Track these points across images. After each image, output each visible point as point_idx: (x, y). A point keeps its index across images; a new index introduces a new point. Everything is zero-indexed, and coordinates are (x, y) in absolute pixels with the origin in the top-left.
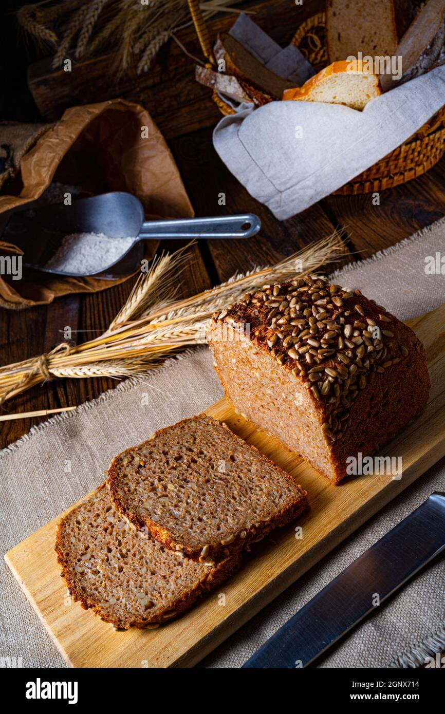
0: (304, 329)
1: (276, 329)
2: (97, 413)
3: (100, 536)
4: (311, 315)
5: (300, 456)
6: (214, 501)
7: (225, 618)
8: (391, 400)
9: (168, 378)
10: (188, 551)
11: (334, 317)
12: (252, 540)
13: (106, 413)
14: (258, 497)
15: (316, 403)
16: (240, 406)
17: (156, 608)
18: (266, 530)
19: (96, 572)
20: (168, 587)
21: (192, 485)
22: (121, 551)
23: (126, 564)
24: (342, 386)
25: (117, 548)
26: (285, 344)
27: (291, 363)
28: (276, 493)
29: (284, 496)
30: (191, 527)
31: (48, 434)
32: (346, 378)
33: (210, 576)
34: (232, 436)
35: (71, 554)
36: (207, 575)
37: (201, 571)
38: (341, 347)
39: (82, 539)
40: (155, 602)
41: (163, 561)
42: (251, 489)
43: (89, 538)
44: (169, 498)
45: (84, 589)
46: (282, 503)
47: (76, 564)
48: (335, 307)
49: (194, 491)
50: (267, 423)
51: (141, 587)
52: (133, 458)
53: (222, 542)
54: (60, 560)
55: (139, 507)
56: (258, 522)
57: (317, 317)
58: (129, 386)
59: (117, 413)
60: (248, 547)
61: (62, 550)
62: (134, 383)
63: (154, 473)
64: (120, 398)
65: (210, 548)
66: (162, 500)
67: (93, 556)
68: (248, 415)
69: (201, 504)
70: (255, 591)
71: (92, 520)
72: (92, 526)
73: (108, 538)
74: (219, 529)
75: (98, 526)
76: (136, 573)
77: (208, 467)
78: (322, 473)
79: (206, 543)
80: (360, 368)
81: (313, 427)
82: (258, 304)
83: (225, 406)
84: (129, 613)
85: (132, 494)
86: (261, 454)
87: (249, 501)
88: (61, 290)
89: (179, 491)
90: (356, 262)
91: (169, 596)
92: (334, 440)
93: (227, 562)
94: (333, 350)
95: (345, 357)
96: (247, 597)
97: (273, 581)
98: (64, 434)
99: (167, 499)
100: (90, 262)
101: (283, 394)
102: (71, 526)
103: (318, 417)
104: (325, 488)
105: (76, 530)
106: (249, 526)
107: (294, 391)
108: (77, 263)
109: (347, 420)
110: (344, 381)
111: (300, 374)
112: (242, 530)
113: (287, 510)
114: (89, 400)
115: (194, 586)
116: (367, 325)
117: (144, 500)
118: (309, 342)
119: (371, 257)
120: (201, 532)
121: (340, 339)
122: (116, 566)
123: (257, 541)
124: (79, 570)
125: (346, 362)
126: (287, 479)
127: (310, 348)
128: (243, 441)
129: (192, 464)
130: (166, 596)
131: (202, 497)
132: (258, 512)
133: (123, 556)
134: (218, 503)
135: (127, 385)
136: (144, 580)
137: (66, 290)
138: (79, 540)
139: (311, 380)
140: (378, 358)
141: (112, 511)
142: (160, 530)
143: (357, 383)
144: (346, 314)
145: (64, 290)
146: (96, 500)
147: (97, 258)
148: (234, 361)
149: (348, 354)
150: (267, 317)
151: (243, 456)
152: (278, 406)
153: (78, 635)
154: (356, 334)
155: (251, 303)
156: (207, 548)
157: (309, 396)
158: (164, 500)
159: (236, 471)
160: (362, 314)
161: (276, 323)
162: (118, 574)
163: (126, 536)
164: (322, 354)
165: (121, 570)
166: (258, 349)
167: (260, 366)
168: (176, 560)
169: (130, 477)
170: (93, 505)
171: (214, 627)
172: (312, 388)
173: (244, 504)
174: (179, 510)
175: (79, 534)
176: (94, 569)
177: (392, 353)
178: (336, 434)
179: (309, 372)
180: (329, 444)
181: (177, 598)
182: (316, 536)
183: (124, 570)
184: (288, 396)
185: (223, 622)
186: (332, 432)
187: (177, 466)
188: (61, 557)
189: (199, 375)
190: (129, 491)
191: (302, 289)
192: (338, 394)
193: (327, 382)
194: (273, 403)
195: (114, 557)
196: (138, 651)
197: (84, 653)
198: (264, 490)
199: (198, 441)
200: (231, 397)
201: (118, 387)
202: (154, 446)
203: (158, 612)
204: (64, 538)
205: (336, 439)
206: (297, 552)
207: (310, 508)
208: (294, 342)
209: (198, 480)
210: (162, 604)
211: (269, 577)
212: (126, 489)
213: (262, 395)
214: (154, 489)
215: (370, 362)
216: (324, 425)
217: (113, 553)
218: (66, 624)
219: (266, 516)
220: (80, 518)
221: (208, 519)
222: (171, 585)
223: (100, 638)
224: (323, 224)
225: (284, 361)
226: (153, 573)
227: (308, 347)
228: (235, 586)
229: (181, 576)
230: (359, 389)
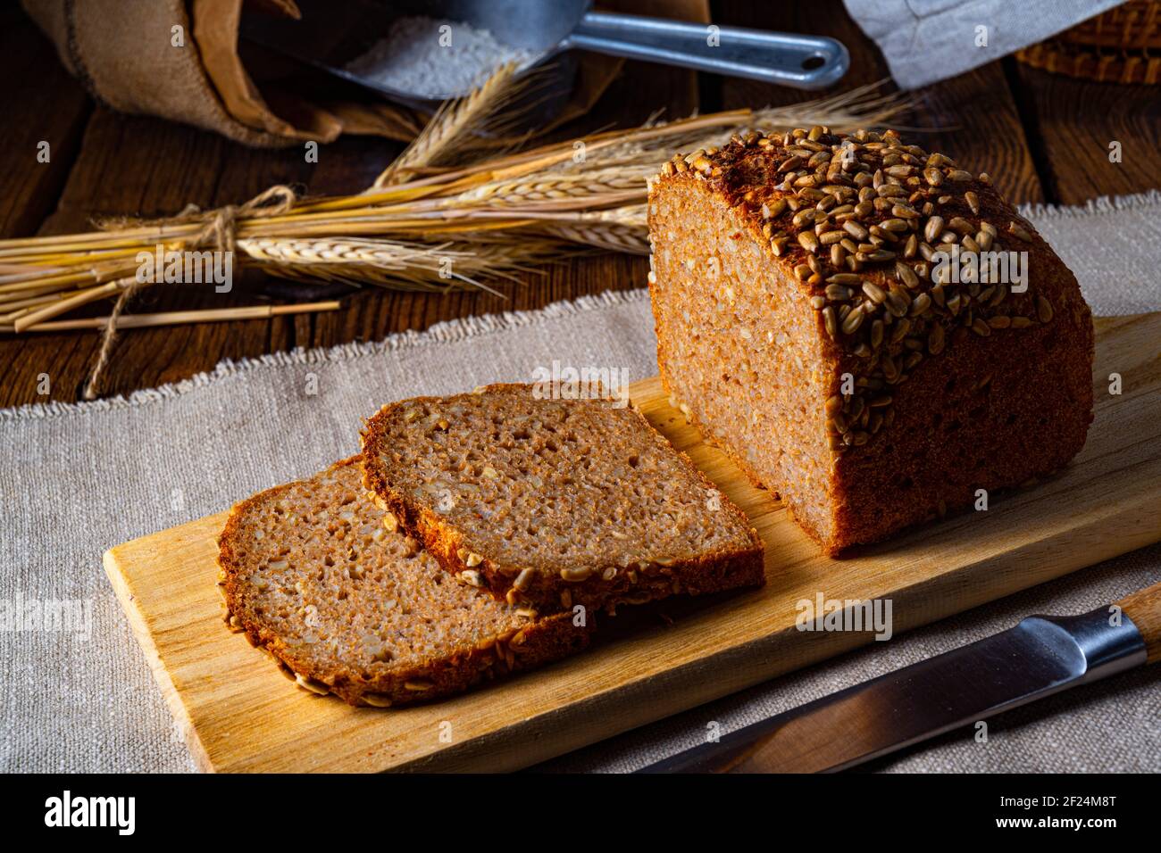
0: (844, 203)
1: (789, 192)
2: (370, 368)
3: (317, 539)
4: (870, 184)
5: (778, 498)
6: (571, 512)
7: (528, 719)
8: (992, 409)
9: (548, 337)
10: (490, 570)
11: (914, 196)
12: (624, 595)
13: (390, 372)
14: (663, 527)
15: (827, 345)
16: (682, 384)
17: (395, 663)
18: (661, 586)
19: (292, 593)
20: (430, 636)
21: (536, 481)
22: (353, 568)
23: (356, 588)
24: (891, 329)
25: (345, 562)
26: (796, 220)
27: (797, 257)
28: (702, 529)
29: (716, 536)
30: (509, 538)
31: (251, 381)
32: (901, 314)
33: (520, 635)
34: (646, 430)
35: (248, 554)
36: (515, 632)
37: (504, 623)
38: (908, 252)
39: (279, 536)
40: (396, 652)
41: (434, 597)
42: (652, 514)
43: (295, 538)
44: (480, 488)
45: (259, 612)
46: (709, 547)
47: (254, 572)
48: (925, 185)
49: (535, 489)
50: (728, 421)
51: (376, 628)
52: (427, 413)
53: (563, 572)
54: (222, 559)
55: (413, 488)
56: (647, 562)
57: (879, 189)
58: (455, 335)
59: (414, 376)
60: (613, 607)
61: (233, 546)
62: (469, 330)
63: (463, 444)
64: (429, 352)
65: (535, 577)
66: (467, 487)
67: (293, 567)
68: (696, 409)
69: (541, 512)
70: (601, 688)
71: (309, 511)
72: (306, 520)
73: (334, 543)
74: (564, 551)
75: (318, 523)
76: (374, 605)
77: (578, 463)
78: (810, 530)
79: (530, 565)
80: (939, 308)
81: (812, 410)
82: (769, 148)
83: (654, 391)
84: (337, 660)
85: (407, 466)
86: (696, 471)
87: (640, 529)
88: (358, 122)
89: (504, 482)
90: (1045, 207)
91: (427, 648)
92: (847, 441)
93: (561, 620)
94: (890, 255)
95: (910, 274)
96: (582, 695)
97: (644, 681)
98: (288, 389)
99: (476, 488)
100: (442, 83)
101: (770, 334)
102: (264, 513)
103: (823, 378)
104: (808, 559)
105: (272, 523)
106: (626, 561)
107: (791, 323)
108: (413, 78)
109: (884, 411)
110: (896, 319)
111: (810, 280)
112: (609, 566)
113: (713, 561)
114: (360, 342)
115: (481, 644)
116: (979, 229)
117: (428, 479)
118: (848, 226)
119: (1082, 204)
120: (527, 549)
121: (912, 238)
122: (337, 588)
123: (633, 602)
124: (261, 582)
125: (909, 283)
126: (734, 515)
127: (845, 237)
128: (667, 442)
129: (547, 451)
130: (422, 649)
131: (548, 502)
132: (653, 547)
133: (354, 576)
134: (577, 517)
135: (452, 330)
136: (387, 619)
137: (371, 125)
138: (273, 537)
139: (829, 297)
140: (981, 298)
141: (353, 505)
142: (445, 529)
143: (923, 335)
144: (941, 200)
145: (366, 125)
146: (326, 482)
147: (460, 78)
148: (691, 264)
149: (920, 269)
150: (778, 167)
151: (657, 464)
152: (756, 370)
153: (221, 694)
154: (948, 238)
155: (754, 146)
156: (529, 574)
157: (816, 326)
158: (469, 488)
159: (633, 481)
160: (974, 210)
161: (792, 182)
162: (337, 601)
163: (372, 546)
164: (866, 254)
165: (344, 596)
166: (741, 224)
167: (738, 268)
168: (461, 599)
169: (410, 438)
170: (319, 487)
171: (499, 728)
172: (825, 311)
173: (630, 532)
174: (493, 509)
175: (274, 528)
176: (289, 586)
177: (1016, 303)
178: (855, 430)
179: (828, 280)
180: (836, 447)
181: (444, 653)
182: (759, 628)
183: (350, 598)
184: (778, 337)
185: (520, 723)
186: (846, 422)
187: (513, 446)
188: (228, 555)
189: (617, 344)
190: (402, 460)
191: (869, 147)
192: (876, 345)
193: (859, 309)
194: (748, 363)
195: (336, 574)
196: (337, 736)
197: (227, 722)
198: (679, 520)
199: (572, 419)
200: (670, 363)
201: (431, 330)
202: (479, 406)
203: (398, 669)
204: (243, 528)
205: (852, 442)
206: (711, 645)
207: (764, 583)
208: (817, 220)
209: (549, 476)
210: (409, 656)
211: (638, 673)
212: (397, 455)
213: (729, 344)
214: (453, 468)
215: (962, 300)
216: (834, 399)
217: (335, 568)
218: (204, 673)
219: (667, 558)
220: (284, 504)
221: (547, 533)
222: (437, 634)
223: (264, 705)
224: (1000, 121)
225: (785, 250)
226: (407, 612)
227: (841, 233)
228: (566, 674)
229: (461, 625)
230: (925, 351)
